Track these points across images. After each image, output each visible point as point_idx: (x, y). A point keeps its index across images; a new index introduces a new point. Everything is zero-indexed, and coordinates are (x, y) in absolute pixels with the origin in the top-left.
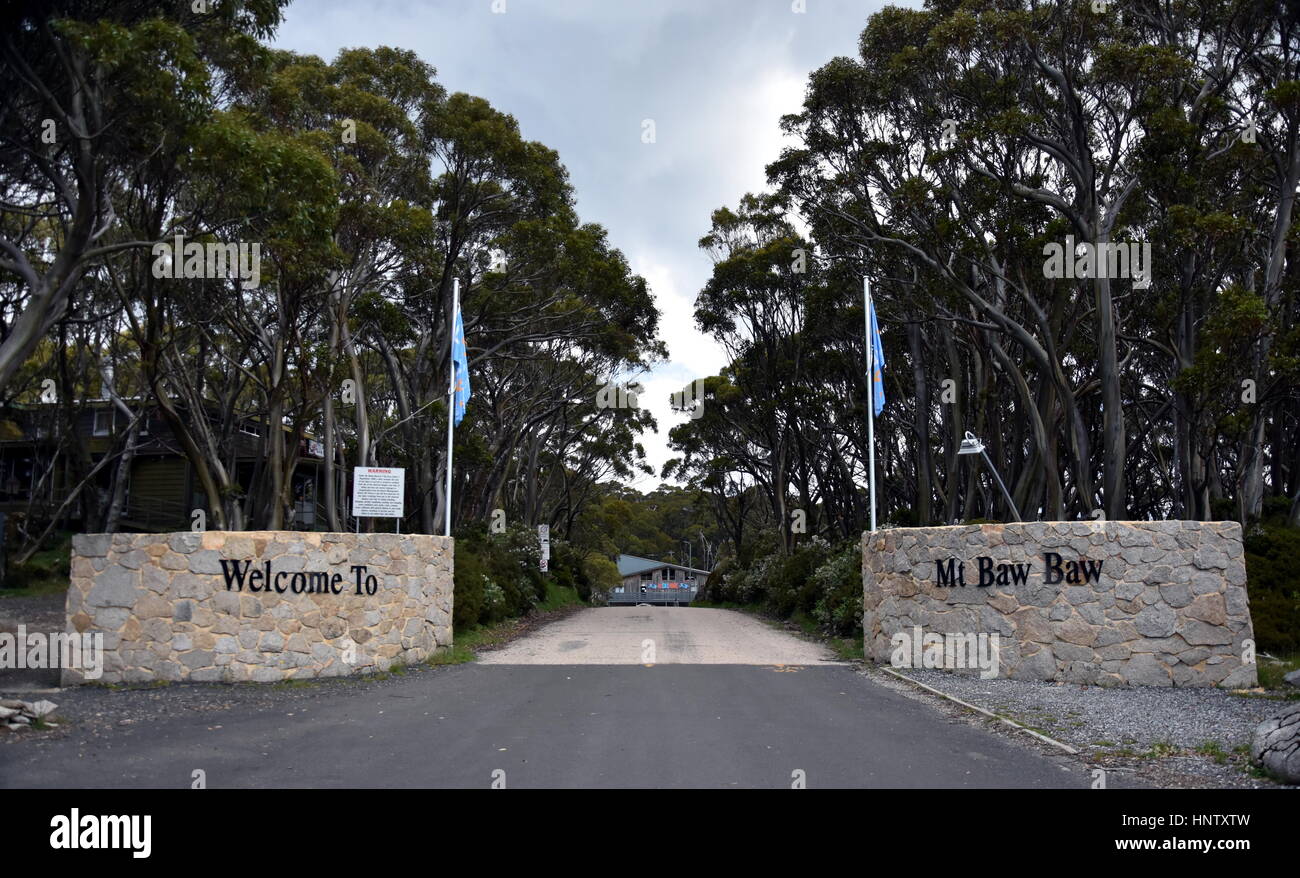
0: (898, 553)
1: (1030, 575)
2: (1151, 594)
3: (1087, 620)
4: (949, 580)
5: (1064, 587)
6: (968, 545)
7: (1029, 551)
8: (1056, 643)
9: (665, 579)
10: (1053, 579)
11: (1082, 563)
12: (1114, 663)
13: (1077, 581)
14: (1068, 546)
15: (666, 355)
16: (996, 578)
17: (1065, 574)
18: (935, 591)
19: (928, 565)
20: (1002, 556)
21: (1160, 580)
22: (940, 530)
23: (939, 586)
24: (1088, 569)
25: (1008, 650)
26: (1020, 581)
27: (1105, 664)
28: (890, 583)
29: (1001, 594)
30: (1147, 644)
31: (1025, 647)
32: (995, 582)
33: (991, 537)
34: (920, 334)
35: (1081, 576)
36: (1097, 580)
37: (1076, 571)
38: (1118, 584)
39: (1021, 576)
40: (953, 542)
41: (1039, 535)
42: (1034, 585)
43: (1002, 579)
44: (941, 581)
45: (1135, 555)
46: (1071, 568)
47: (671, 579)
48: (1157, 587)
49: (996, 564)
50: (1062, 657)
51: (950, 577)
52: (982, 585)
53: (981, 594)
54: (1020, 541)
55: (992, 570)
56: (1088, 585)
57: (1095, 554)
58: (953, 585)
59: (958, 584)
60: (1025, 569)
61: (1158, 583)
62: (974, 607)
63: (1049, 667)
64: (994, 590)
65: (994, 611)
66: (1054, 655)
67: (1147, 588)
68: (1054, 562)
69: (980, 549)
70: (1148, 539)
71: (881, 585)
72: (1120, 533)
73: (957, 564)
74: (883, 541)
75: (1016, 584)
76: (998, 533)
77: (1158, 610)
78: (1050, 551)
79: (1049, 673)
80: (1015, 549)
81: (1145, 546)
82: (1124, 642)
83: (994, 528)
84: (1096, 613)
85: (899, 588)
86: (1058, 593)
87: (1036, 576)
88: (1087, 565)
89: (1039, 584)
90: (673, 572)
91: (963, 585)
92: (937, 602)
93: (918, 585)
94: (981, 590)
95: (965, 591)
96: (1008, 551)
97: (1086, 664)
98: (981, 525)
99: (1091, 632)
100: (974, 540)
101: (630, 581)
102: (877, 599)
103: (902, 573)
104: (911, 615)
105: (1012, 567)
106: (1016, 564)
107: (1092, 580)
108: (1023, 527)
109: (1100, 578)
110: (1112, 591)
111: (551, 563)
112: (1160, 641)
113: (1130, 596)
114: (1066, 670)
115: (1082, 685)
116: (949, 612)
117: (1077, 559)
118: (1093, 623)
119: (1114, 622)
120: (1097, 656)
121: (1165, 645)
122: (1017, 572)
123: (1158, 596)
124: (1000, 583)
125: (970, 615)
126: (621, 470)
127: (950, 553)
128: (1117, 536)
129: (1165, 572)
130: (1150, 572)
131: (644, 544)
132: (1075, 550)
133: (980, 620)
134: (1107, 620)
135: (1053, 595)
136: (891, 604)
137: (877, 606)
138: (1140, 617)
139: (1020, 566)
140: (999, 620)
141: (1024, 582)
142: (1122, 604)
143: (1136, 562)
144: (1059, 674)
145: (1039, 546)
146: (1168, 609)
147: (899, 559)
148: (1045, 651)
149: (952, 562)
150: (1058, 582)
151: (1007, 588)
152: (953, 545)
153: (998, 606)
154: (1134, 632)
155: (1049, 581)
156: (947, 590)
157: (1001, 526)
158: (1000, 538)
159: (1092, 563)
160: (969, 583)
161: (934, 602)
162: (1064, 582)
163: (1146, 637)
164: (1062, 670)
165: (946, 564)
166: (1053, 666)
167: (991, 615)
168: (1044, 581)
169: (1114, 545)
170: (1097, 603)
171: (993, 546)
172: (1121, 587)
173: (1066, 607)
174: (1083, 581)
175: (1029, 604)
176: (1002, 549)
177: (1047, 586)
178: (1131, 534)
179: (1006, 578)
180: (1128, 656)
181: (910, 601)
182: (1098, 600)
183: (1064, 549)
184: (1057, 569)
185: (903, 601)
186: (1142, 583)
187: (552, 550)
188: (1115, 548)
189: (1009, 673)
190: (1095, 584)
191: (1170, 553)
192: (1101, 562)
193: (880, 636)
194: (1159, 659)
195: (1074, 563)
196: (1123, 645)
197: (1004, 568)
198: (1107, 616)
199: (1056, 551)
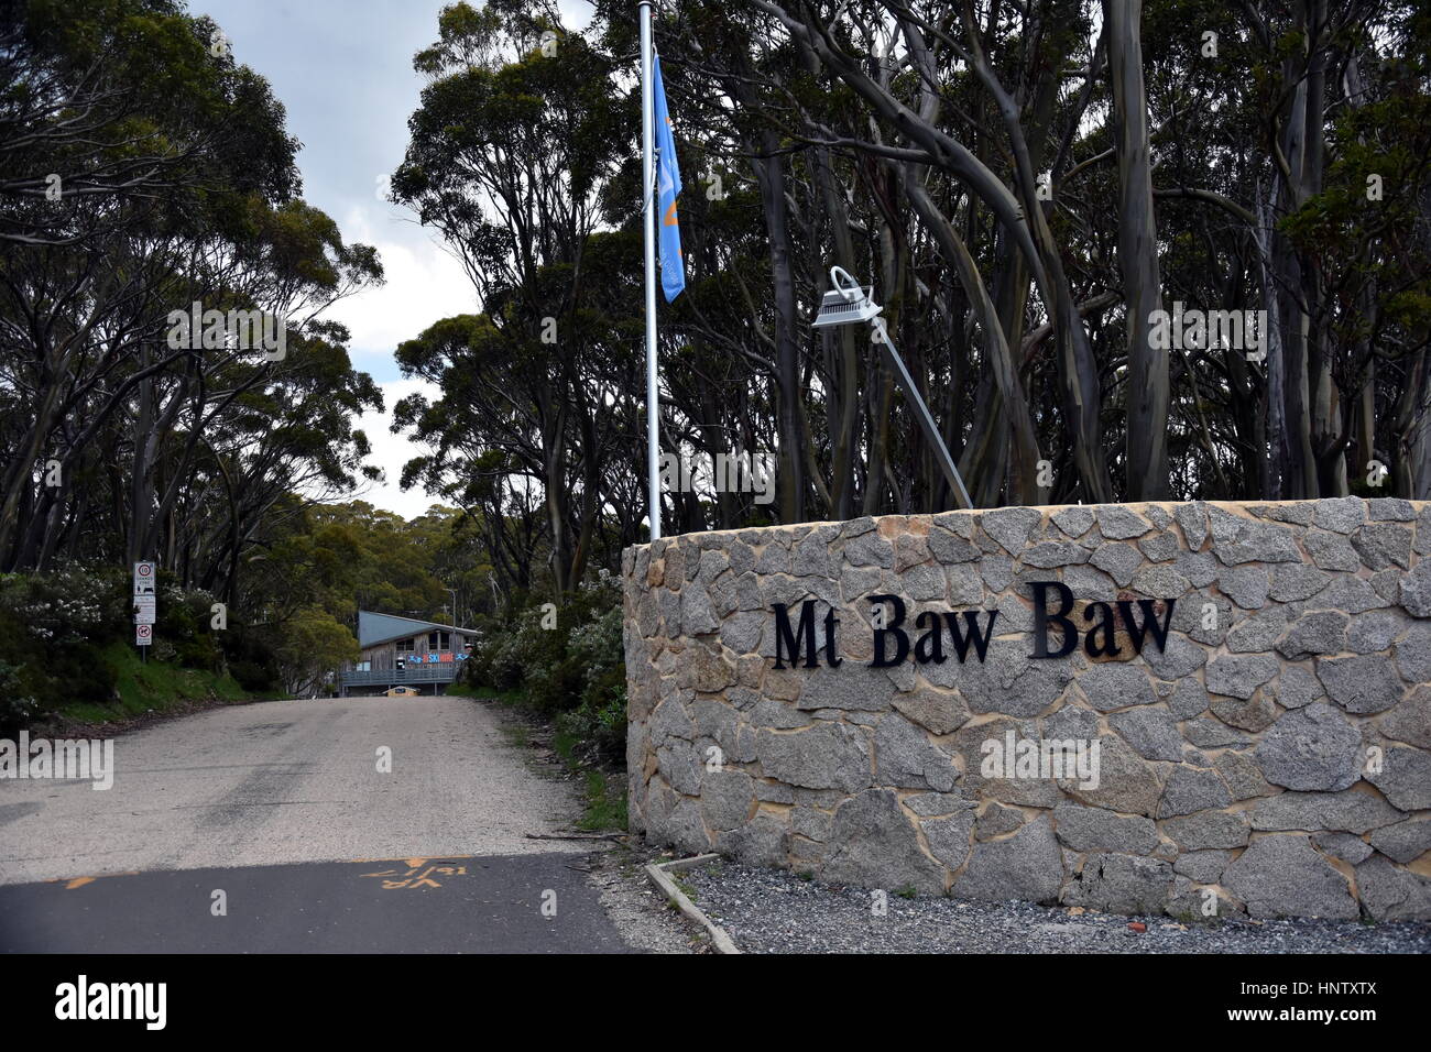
0: (691, 589)
1: (995, 638)
2: (1293, 682)
3: (1138, 751)
4: (803, 653)
5: (1081, 666)
6: (846, 567)
7: (991, 579)
8: (1062, 806)
9: (433, 647)
10: (1053, 648)
11: (1124, 606)
12: (1206, 859)
13: (1111, 651)
14: (1088, 564)
15: (377, 271)
16: (913, 645)
17: (1082, 636)
18: (773, 679)
19: (754, 616)
20: (932, 592)
21: (1318, 646)
22: (783, 533)
23: (779, 666)
24: (1139, 620)
25: (945, 825)
26: (972, 652)
27: (1184, 862)
28: (674, 661)
29: (927, 685)
30: (1288, 808)
31: (984, 818)
32: (911, 657)
33: (901, 546)
34: (786, 204)
35: (1121, 638)
36: (1161, 647)
37: (1108, 626)
38: (1212, 659)
39: (972, 638)
40: (812, 561)
41: (1016, 539)
42: (1005, 661)
43: (928, 649)
44: (786, 655)
45: (1255, 583)
46: (1097, 619)
47: (443, 647)
48: (1310, 663)
49: (913, 611)
50: (1078, 842)
51: (804, 647)
52: (879, 663)
53: (876, 687)
54: (970, 553)
55: (903, 628)
56: (1140, 660)
57: (1155, 584)
58: (812, 663)
59: (822, 661)
60: (983, 623)
61: (1314, 655)
62: (860, 718)
63: (1046, 869)
64: (913, 676)
65: (908, 728)
66: (1057, 837)
67: (1284, 666)
68: (1053, 604)
69: (875, 576)
70: (1285, 545)
71: (656, 666)
72: (1216, 529)
73: (821, 613)
74: (660, 563)
75: (962, 659)
76: (918, 536)
77: (1314, 722)
78: (1043, 578)
79: (1047, 884)
80: (957, 574)
81: (1279, 561)
82: (1230, 803)
83: (906, 525)
84: (1159, 732)
85: (694, 672)
86: (1063, 682)
87: (1012, 641)
88: (1136, 611)
89: (1019, 659)
90: (445, 636)
91: (835, 664)
92: (776, 706)
93: (733, 665)
94: (880, 674)
95: (840, 680)
96: (941, 578)
97: (1138, 862)
98: (876, 519)
99: (1147, 779)
100: (861, 555)
101: (380, 652)
102: (648, 697)
103: (700, 636)
104: (718, 735)
105: (951, 617)
106: (960, 611)
107: (1150, 649)
108: (978, 520)
109: (1170, 644)
110: (1198, 675)
111: (157, 629)
112: (1321, 801)
113: (1245, 689)
114: (1089, 876)
115: (1131, 916)
116: (803, 729)
117: (1110, 596)
118: (1152, 755)
119: (1205, 753)
120: (1166, 840)
121: (1335, 812)
122: (964, 629)
123: (1312, 688)
124: (922, 659)
125: (852, 738)
126: (333, 474)
127: (804, 587)
128: (1210, 538)
129: (1330, 627)
130: (1293, 626)
131: (402, 595)
132: (1107, 574)
133: (877, 749)
134: (1187, 747)
135: (1053, 688)
136: (677, 710)
137: (650, 712)
138: (1269, 741)
139: (971, 617)
140: (922, 750)
141: (982, 656)
142: (1224, 707)
143: (1259, 601)
144: (1071, 888)
145: (1016, 566)
146: (1340, 721)
147: (692, 604)
148: (1035, 829)
149: (808, 609)
150: (1066, 651)
151: (939, 670)
152: (812, 568)
153: (920, 717)
154: (1256, 776)
155: (1042, 654)
156: (799, 676)
157: (924, 518)
158: (920, 548)
159: (1147, 606)
160: (849, 659)
161: (768, 706)
162: (1079, 655)
163: (1287, 790)
164: (1079, 877)
165: (795, 614)
166: (1056, 867)
167: (903, 737)
168: (1031, 652)
169: (1202, 562)
170: (1162, 706)
171: (905, 569)
172: (1221, 666)
173: (1085, 717)
174: (1127, 651)
175: (995, 710)
176: (927, 574)
177: (1038, 664)
178: (1243, 533)
179: (937, 645)
180: (1242, 841)
181: (716, 702)
182: (1163, 698)
183: (1077, 573)
184: (1062, 619)
185: (701, 702)
186: (1272, 655)
187: (161, 607)
188: (1204, 569)
189: (947, 882)
190: (1156, 658)
191: (1342, 578)
192: (1170, 602)
193: (656, 781)
194: (1322, 848)
195: (1104, 606)
196: (1230, 811)
197: (932, 622)
198: (1185, 739)
199: (1059, 577)
